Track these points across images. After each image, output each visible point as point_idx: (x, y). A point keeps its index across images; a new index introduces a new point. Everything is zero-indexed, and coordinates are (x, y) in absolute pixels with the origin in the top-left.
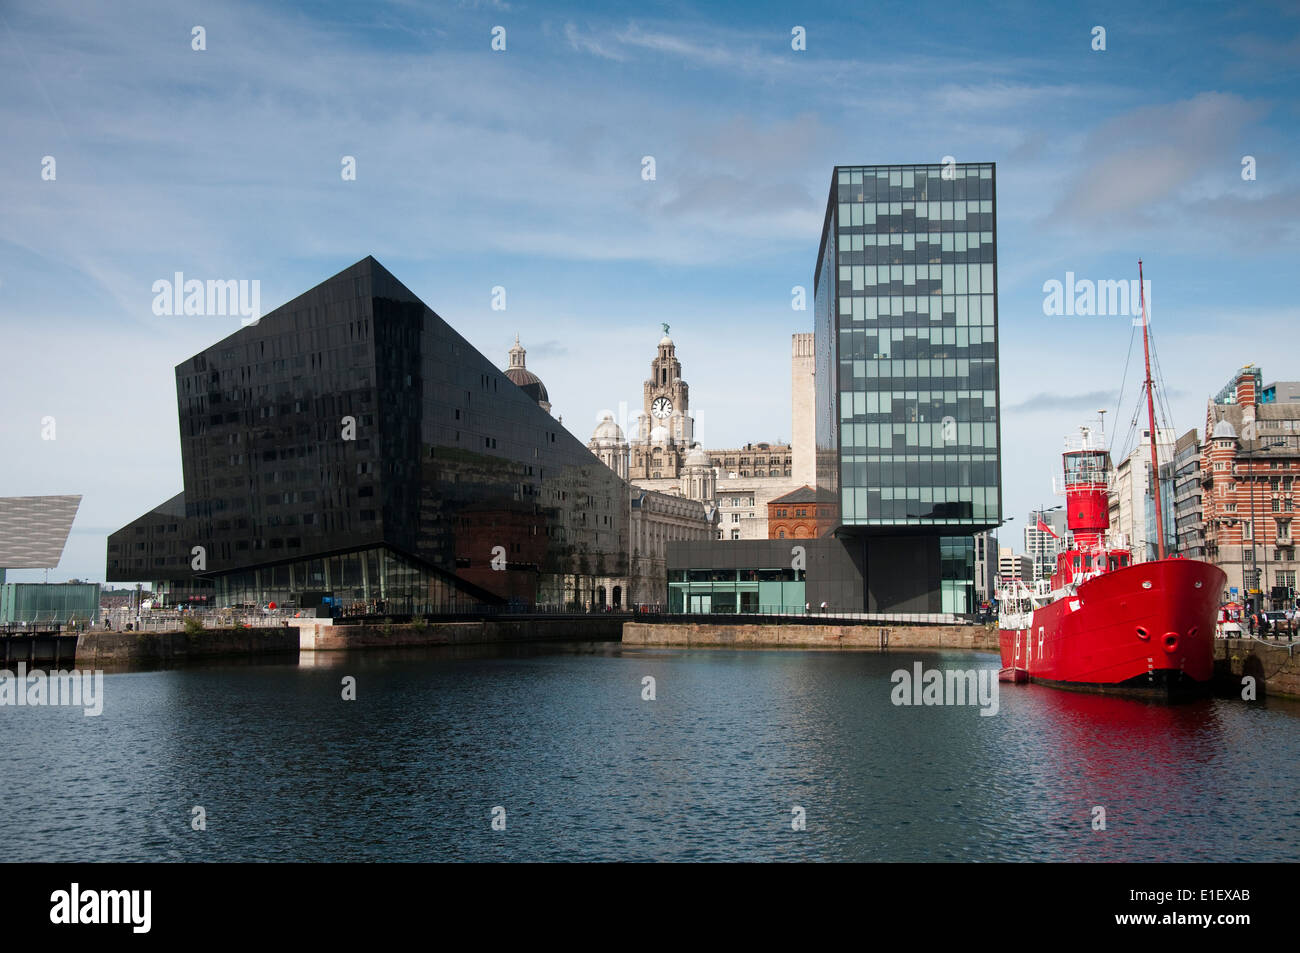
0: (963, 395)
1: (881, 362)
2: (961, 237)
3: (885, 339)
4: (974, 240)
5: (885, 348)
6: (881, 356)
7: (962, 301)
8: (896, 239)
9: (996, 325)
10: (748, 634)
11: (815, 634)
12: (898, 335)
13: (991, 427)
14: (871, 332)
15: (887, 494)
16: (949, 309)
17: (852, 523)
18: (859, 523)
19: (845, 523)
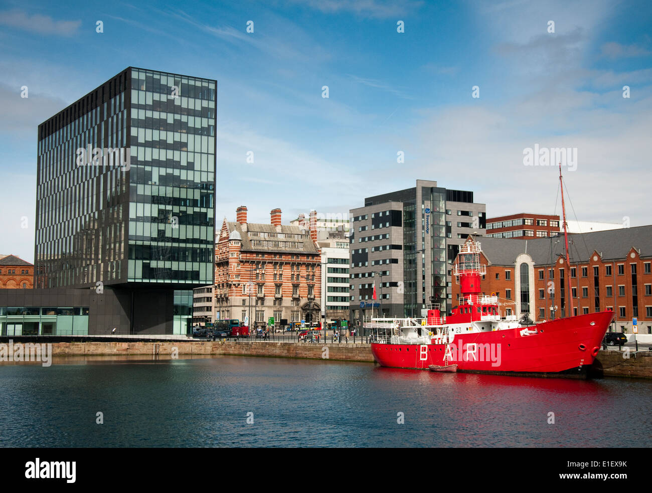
0: (197, 209)
1: (153, 186)
2: (198, 119)
3: (156, 173)
4: (205, 123)
5: (155, 178)
6: (153, 183)
7: (198, 156)
8: (163, 116)
9: (215, 172)
10: (63, 348)
11: (111, 348)
12: (163, 171)
13: (210, 229)
14: (148, 168)
15: (153, 264)
16: (191, 160)
17: (133, 281)
18: (137, 281)
19: (129, 281)
